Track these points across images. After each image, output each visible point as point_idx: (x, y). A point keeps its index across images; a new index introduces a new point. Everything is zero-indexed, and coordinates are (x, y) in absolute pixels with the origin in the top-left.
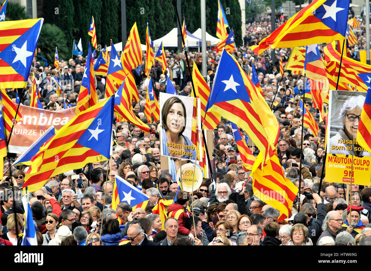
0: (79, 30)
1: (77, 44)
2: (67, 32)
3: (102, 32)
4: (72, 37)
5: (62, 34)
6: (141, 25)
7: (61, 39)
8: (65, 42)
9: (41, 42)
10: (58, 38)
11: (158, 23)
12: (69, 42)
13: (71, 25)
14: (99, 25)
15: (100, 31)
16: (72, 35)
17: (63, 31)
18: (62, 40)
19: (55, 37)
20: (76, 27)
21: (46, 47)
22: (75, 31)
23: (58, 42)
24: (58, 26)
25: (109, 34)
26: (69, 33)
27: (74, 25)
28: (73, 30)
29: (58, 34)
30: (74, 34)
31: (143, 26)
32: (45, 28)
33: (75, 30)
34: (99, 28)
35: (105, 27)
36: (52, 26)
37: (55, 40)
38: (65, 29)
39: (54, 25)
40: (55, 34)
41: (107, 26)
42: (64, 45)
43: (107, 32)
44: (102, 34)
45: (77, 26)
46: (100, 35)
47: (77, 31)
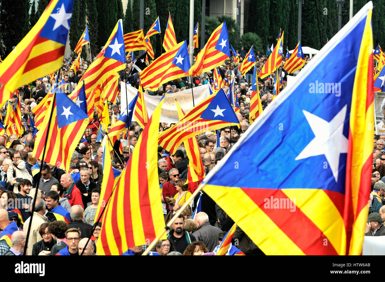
0: (272, 38)
1: (270, 47)
2: (263, 38)
3: (288, 40)
4: (267, 42)
5: (260, 40)
6: (316, 36)
7: (259, 43)
8: (262, 45)
9: (245, 45)
10: (257, 43)
11: (329, 35)
12: (265, 45)
13: (267, 34)
14: (286, 35)
15: (287, 39)
16: (267, 41)
17: (261, 37)
18: (259, 44)
19: (255, 42)
20: (270, 35)
21: (248, 49)
22: (270, 38)
23: (257, 45)
24: (257, 34)
25: (294, 42)
26: (265, 39)
27: (269, 34)
28: (268, 37)
29: (257, 40)
30: (268, 40)
31: (318, 37)
32: (248, 35)
33: (270, 37)
34: (286, 37)
35: (291, 36)
36: (253, 33)
37: (255, 44)
38: (262, 36)
39: (255, 33)
40: (255, 39)
41: (292, 36)
42: (261, 48)
43: (292, 40)
44: (288, 41)
45: (271, 35)
46: (287, 42)
47: (271, 38)
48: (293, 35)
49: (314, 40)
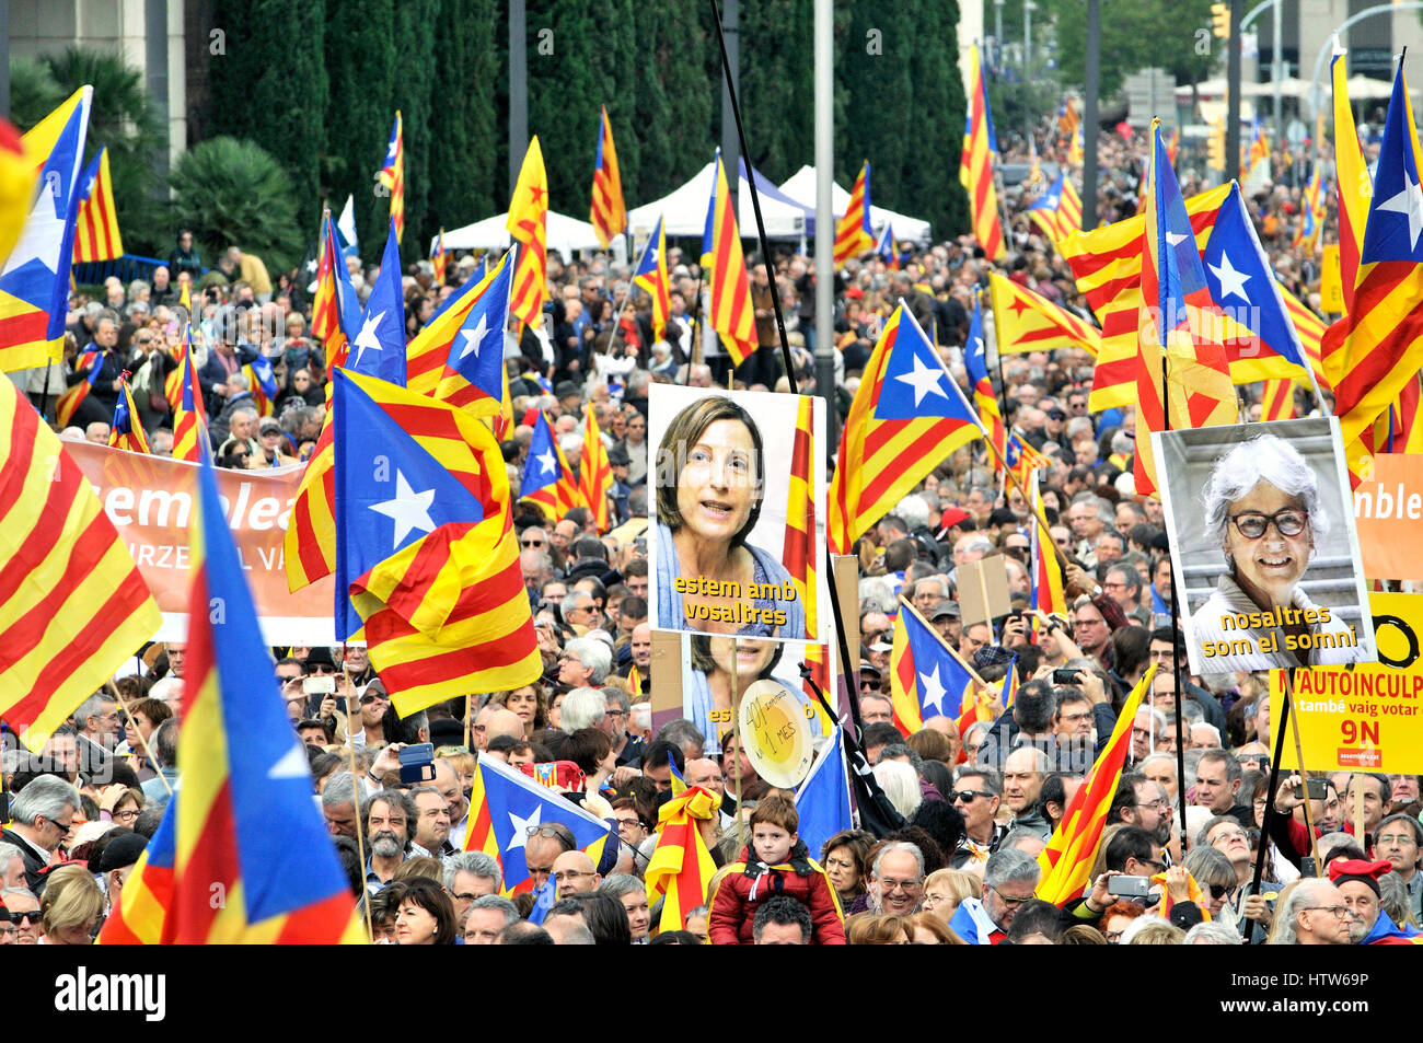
0: (343, 164)
1: (336, 216)
2: (298, 169)
3: (434, 174)
4: (320, 191)
5: (279, 177)
7: (275, 195)
8: (291, 208)
9: (198, 207)
10: (264, 194)
11: (647, 144)
12: (307, 208)
13: (315, 145)
14: (421, 145)
15: (426, 169)
16: (317, 182)
17: (283, 165)
18: (280, 202)
19: (254, 189)
20: (332, 152)
21: (217, 228)
22: (331, 168)
23: (264, 207)
24: (265, 146)
25: (462, 183)
26: (307, 175)
27: (327, 144)
28: (323, 165)
29: (264, 179)
30: (325, 178)
32: (217, 157)
33: (331, 162)
34: (420, 158)
35: (447, 156)
36: (241, 144)
37: (254, 202)
38: (291, 159)
39: (251, 144)
40: (252, 176)
41: (452, 152)
42: (286, 220)
43: (451, 172)
44: (433, 182)
45: (339, 150)
46: (425, 184)
47: (338, 167)
48: (457, 147)
49: (570, 173)
